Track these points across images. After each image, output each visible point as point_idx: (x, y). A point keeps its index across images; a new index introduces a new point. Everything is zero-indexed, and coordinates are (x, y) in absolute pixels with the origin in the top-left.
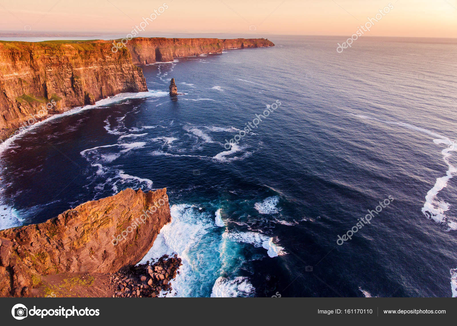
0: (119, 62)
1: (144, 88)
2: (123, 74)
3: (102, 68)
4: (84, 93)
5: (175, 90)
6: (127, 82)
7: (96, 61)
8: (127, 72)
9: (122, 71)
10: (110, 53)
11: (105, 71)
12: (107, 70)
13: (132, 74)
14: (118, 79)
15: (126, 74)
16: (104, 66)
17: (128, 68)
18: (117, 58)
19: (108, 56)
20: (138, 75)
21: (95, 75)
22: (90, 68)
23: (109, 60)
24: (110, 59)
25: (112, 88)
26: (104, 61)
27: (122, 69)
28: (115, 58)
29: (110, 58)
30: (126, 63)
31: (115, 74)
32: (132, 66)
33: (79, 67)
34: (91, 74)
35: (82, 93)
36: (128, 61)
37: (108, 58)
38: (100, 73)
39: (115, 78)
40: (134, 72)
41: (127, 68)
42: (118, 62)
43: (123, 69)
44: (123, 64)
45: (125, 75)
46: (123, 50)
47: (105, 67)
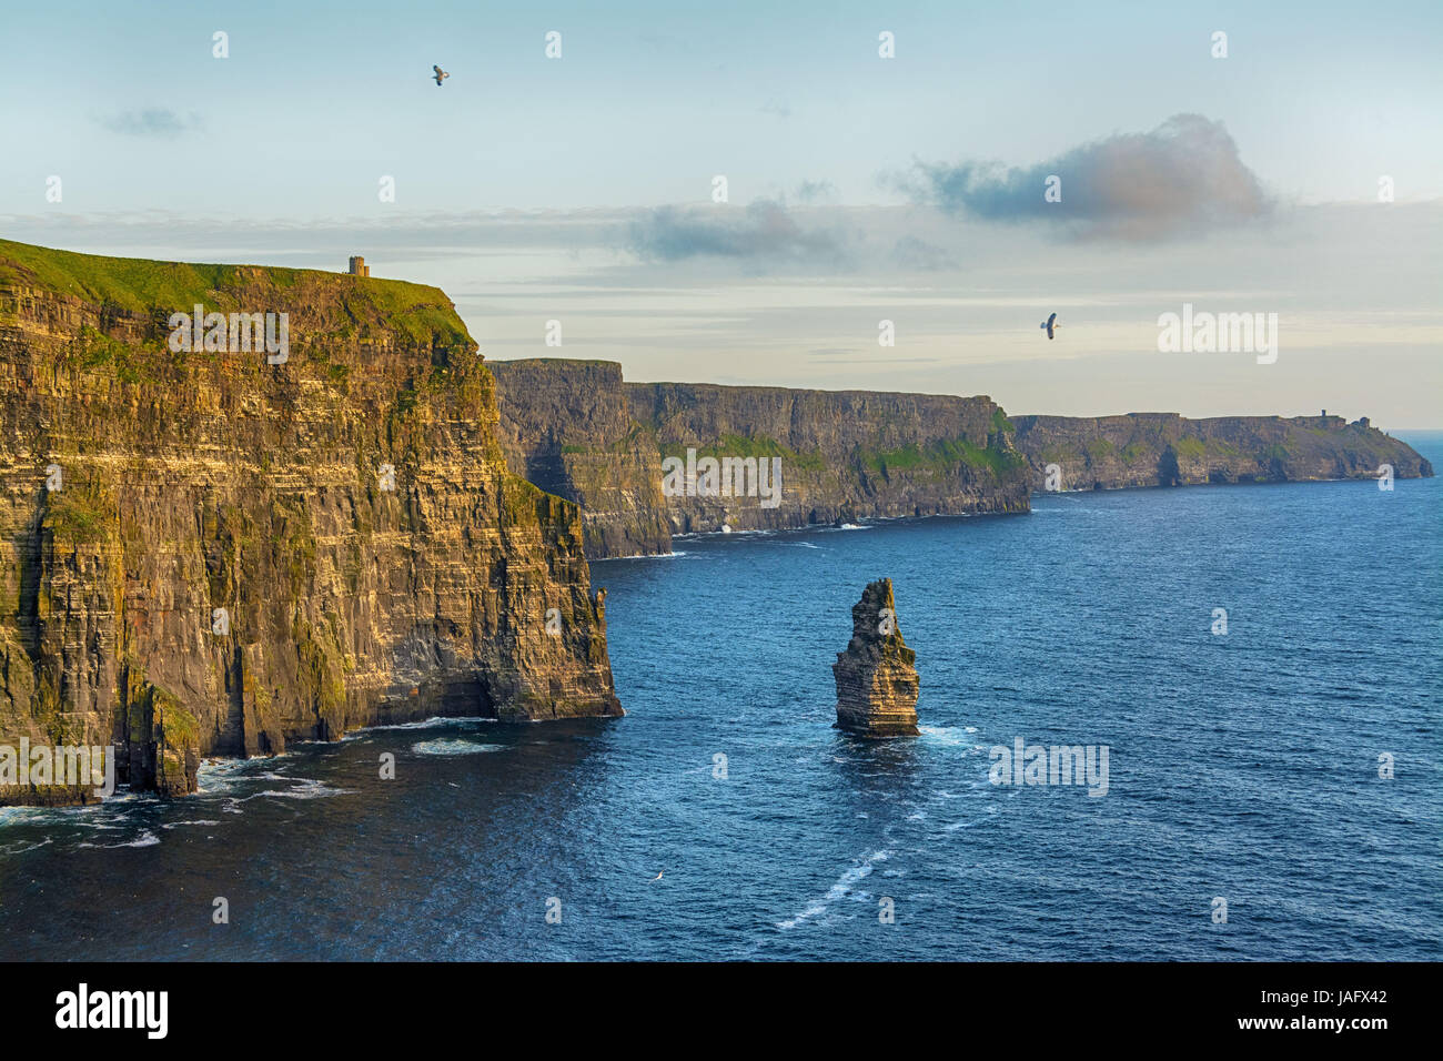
0: (399, 444)
1: (583, 681)
2: (419, 547)
3: (258, 484)
4: (111, 676)
5: (902, 686)
6: (444, 625)
7: (220, 413)
8: (455, 531)
9: (413, 522)
10: (333, 361)
11: (282, 512)
12: (293, 500)
13: (493, 551)
14: (372, 597)
15: (441, 551)
16: (275, 467)
17: (465, 499)
18: (383, 406)
19: (318, 384)
20: (544, 566)
21: (202, 529)
22: (174, 463)
23: (321, 412)
24: (330, 404)
25: (317, 664)
26: (282, 427)
27: (410, 505)
28: (370, 404)
29: (333, 394)
30: (454, 449)
31: (353, 549)
32: (498, 481)
33: (101, 447)
34: (176, 522)
35: (96, 679)
36: (471, 434)
37: (312, 396)
38: (234, 521)
39: (353, 582)
40: (516, 533)
41: (454, 497)
42: (390, 439)
43: (426, 506)
44: (431, 456)
45: (434, 560)
46: (437, 338)
47: (283, 478)
